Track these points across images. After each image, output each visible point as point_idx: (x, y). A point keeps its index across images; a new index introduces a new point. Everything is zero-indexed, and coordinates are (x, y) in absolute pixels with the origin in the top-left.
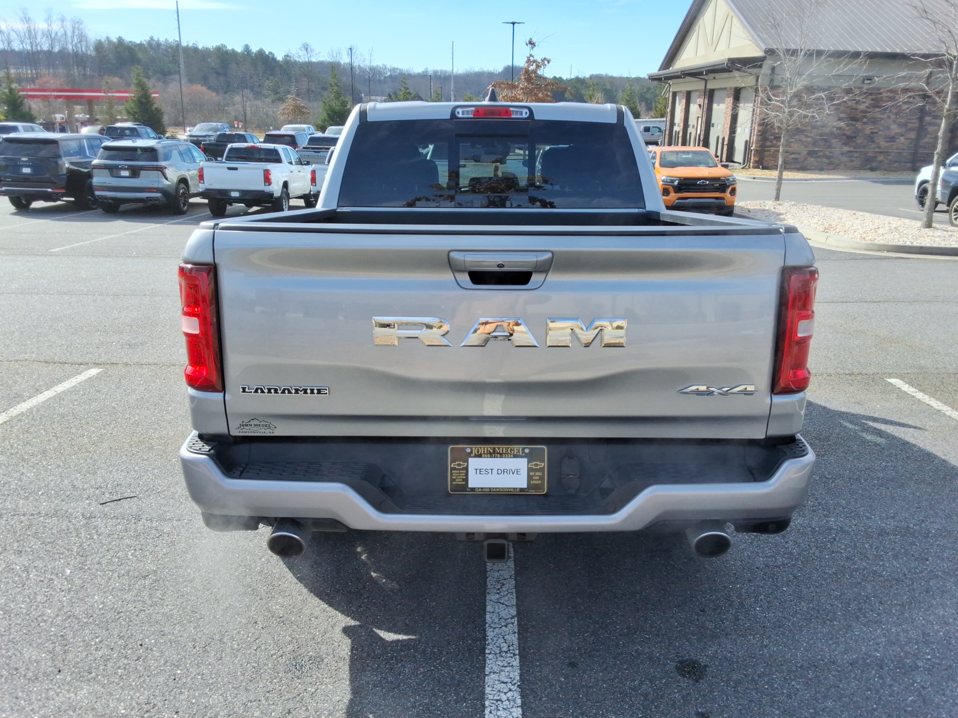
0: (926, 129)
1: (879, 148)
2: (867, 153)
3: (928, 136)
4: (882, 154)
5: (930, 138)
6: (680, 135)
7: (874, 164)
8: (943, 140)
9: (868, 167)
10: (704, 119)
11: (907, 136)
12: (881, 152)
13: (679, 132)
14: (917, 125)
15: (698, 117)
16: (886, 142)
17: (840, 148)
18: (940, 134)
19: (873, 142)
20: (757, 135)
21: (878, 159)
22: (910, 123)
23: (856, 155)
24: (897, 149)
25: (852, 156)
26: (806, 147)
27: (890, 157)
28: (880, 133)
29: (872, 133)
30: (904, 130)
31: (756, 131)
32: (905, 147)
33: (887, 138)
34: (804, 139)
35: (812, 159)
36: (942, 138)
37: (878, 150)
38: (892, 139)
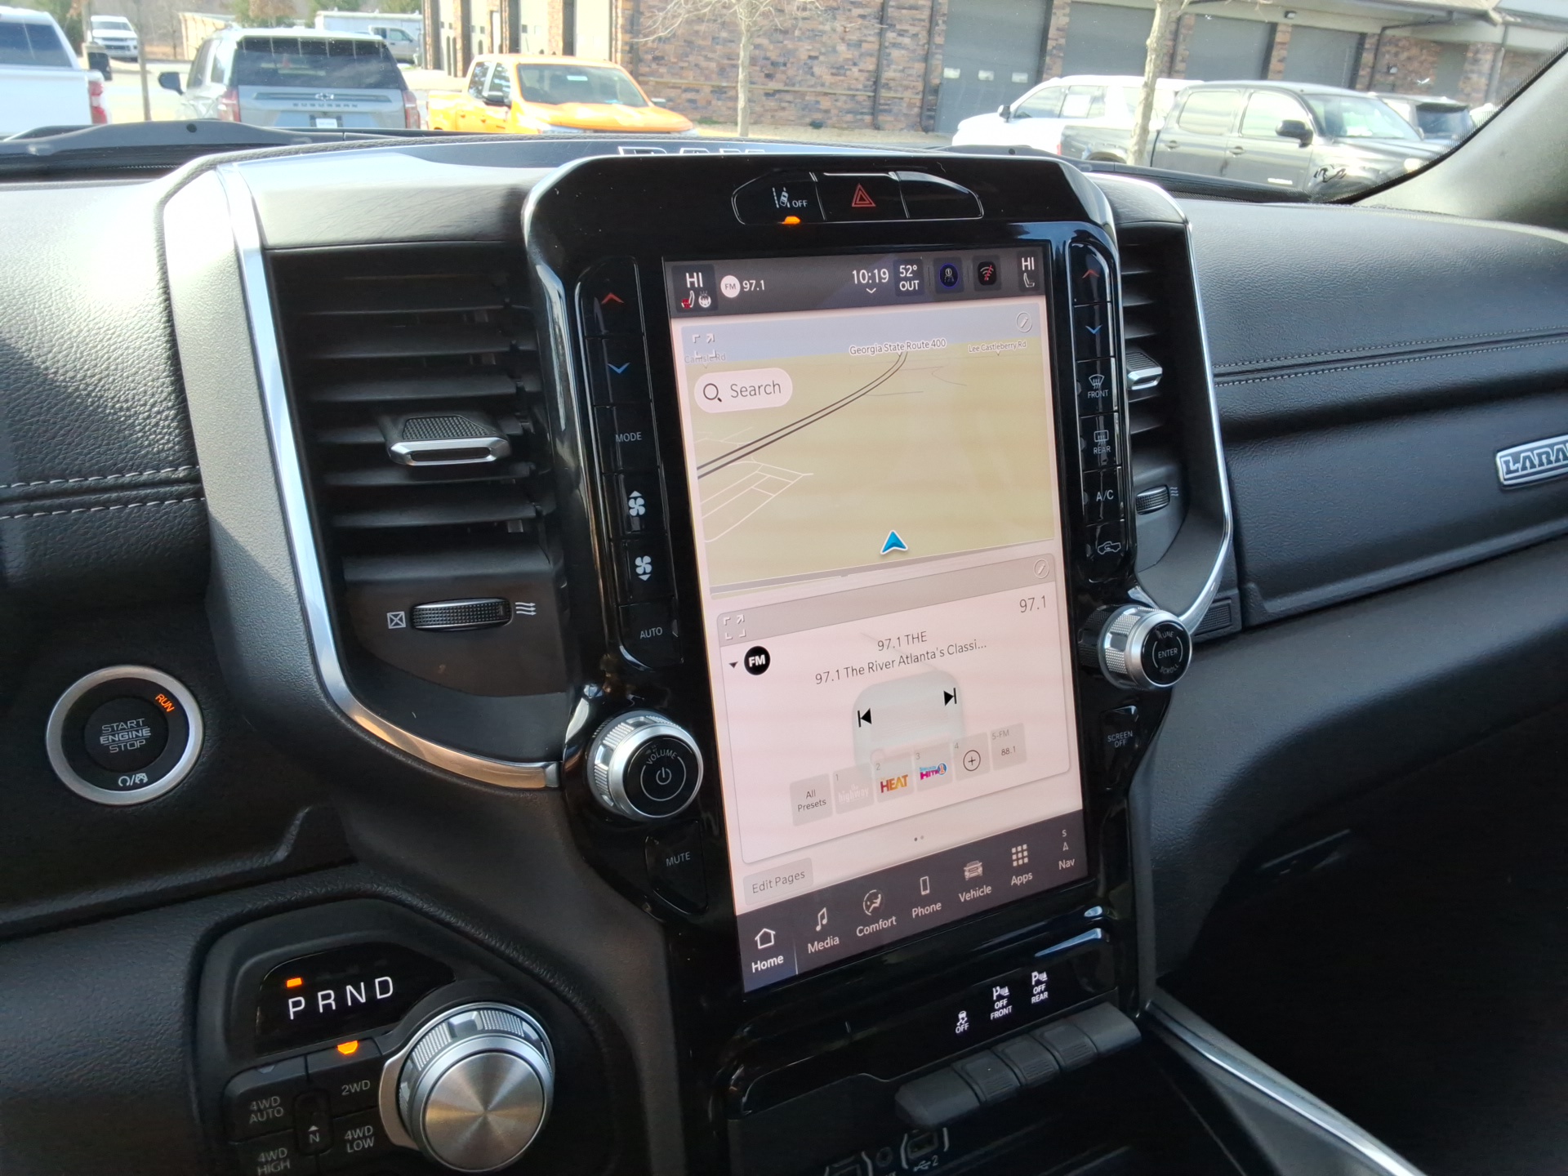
0: (889, 54)
1: (823, 85)
2: (803, 95)
3: (893, 67)
4: (827, 98)
5: (895, 71)
6: (459, 45)
7: (818, 116)
8: (1157, 56)
9: (808, 120)
10: (506, 15)
11: (862, 66)
12: (826, 94)
13: (455, 40)
14: (876, 47)
15: (492, 12)
16: (833, 74)
17: (763, 84)
18: (1151, 42)
19: (812, 74)
20: (623, 51)
21: (821, 107)
22: (866, 41)
23: (789, 97)
24: (850, 89)
25: (781, 101)
26: (707, 78)
27: (839, 104)
28: (822, 58)
29: (810, 57)
30: (857, 53)
31: (620, 43)
32: (860, 87)
33: (833, 68)
34: (704, 64)
35: (720, 103)
36: (1155, 50)
37: (819, 89)
38: (838, 70)
